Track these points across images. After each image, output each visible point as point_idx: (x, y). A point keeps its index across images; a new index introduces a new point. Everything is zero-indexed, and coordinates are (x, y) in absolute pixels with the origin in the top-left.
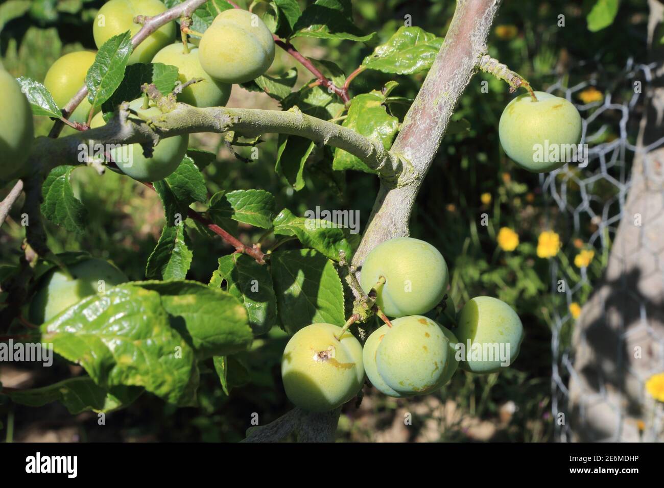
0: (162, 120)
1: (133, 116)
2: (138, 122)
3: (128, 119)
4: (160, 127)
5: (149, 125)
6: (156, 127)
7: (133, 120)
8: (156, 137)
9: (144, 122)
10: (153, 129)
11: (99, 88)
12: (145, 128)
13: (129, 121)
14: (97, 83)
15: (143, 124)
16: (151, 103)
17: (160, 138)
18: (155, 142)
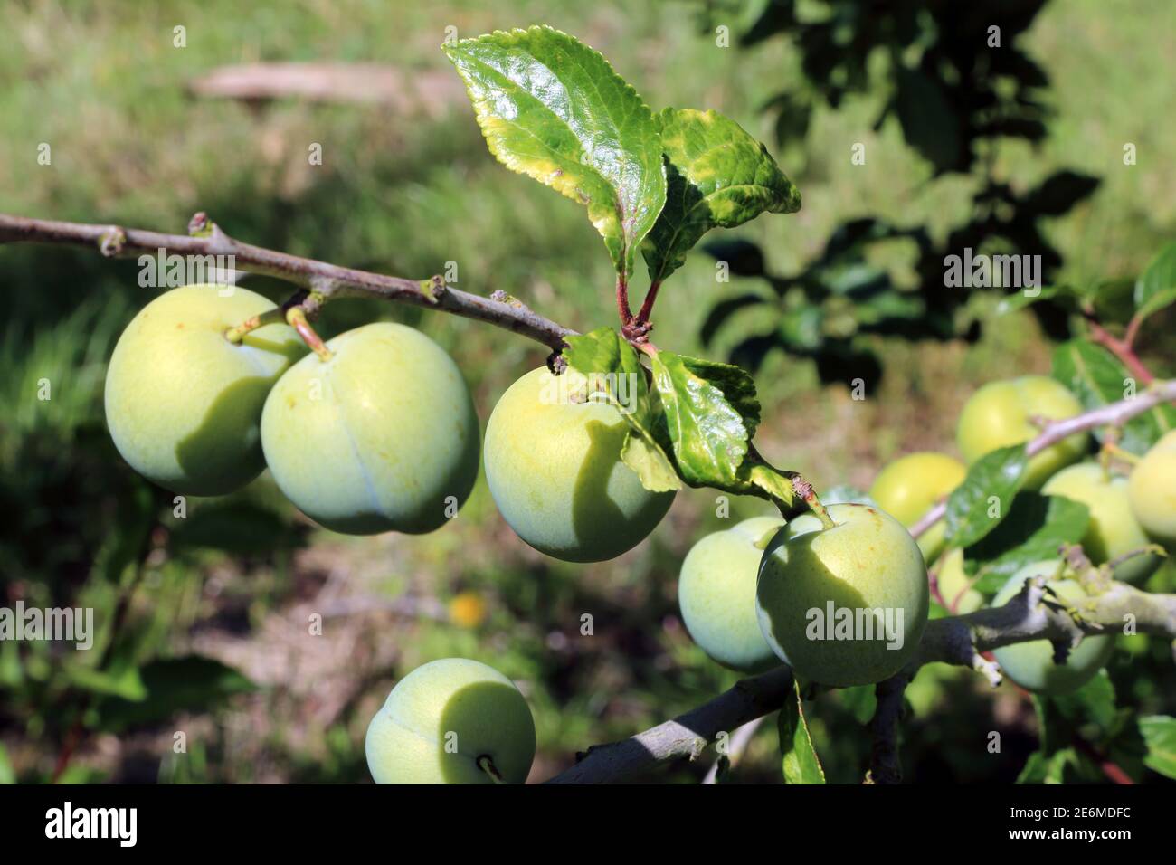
0: (1091, 607)
1: (1049, 598)
2: (1054, 607)
3: (1042, 600)
4: (1089, 621)
5: (1072, 614)
6: (1081, 619)
7: (1049, 604)
8: (1078, 634)
9: (1064, 608)
10: (1076, 622)
11: (964, 522)
12: (1064, 619)
13: (1043, 605)
14: (960, 514)
15: (1062, 612)
16: (1068, 572)
17: (1084, 637)
18: (1075, 642)
